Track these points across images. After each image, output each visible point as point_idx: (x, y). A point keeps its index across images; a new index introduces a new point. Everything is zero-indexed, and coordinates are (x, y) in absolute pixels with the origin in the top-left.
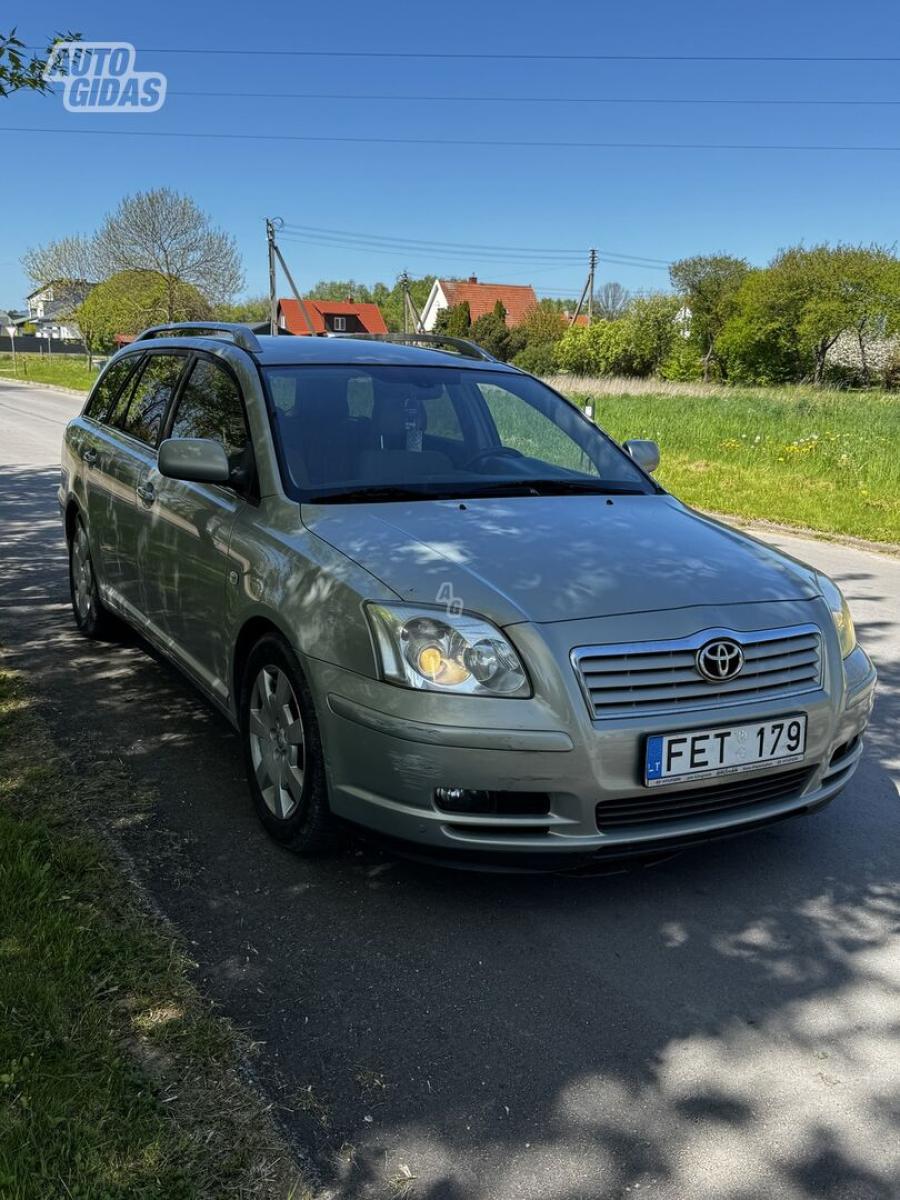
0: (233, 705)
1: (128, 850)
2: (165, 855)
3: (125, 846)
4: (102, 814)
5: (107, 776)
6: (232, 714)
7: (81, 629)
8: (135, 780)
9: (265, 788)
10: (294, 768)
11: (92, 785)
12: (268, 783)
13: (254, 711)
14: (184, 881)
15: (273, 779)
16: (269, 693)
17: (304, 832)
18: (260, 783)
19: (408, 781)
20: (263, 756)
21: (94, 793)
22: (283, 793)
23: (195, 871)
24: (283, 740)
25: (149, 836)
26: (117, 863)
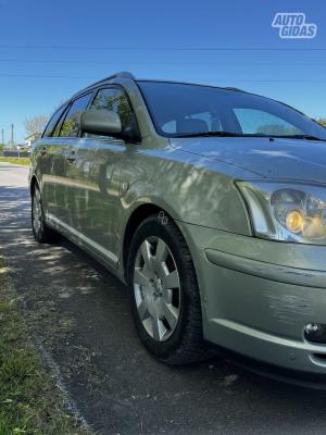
0: (121, 267)
1: (56, 361)
2: (80, 364)
3: (54, 358)
4: (40, 334)
5: (44, 310)
6: (120, 273)
7: (36, 238)
8: (60, 312)
9: (144, 318)
10: (170, 306)
11: (35, 316)
12: (147, 315)
13: (137, 268)
14: (95, 386)
15: (151, 312)
16: (149, 255)
17: (179, 351)
18: (141, 315)
19: (282, 317)
20: (143, 298)
21: (35, 320)
22: (160, 323)
23: (101, 378)
24: (160, 286)
25: (69, 350)
26: (48, 370)
